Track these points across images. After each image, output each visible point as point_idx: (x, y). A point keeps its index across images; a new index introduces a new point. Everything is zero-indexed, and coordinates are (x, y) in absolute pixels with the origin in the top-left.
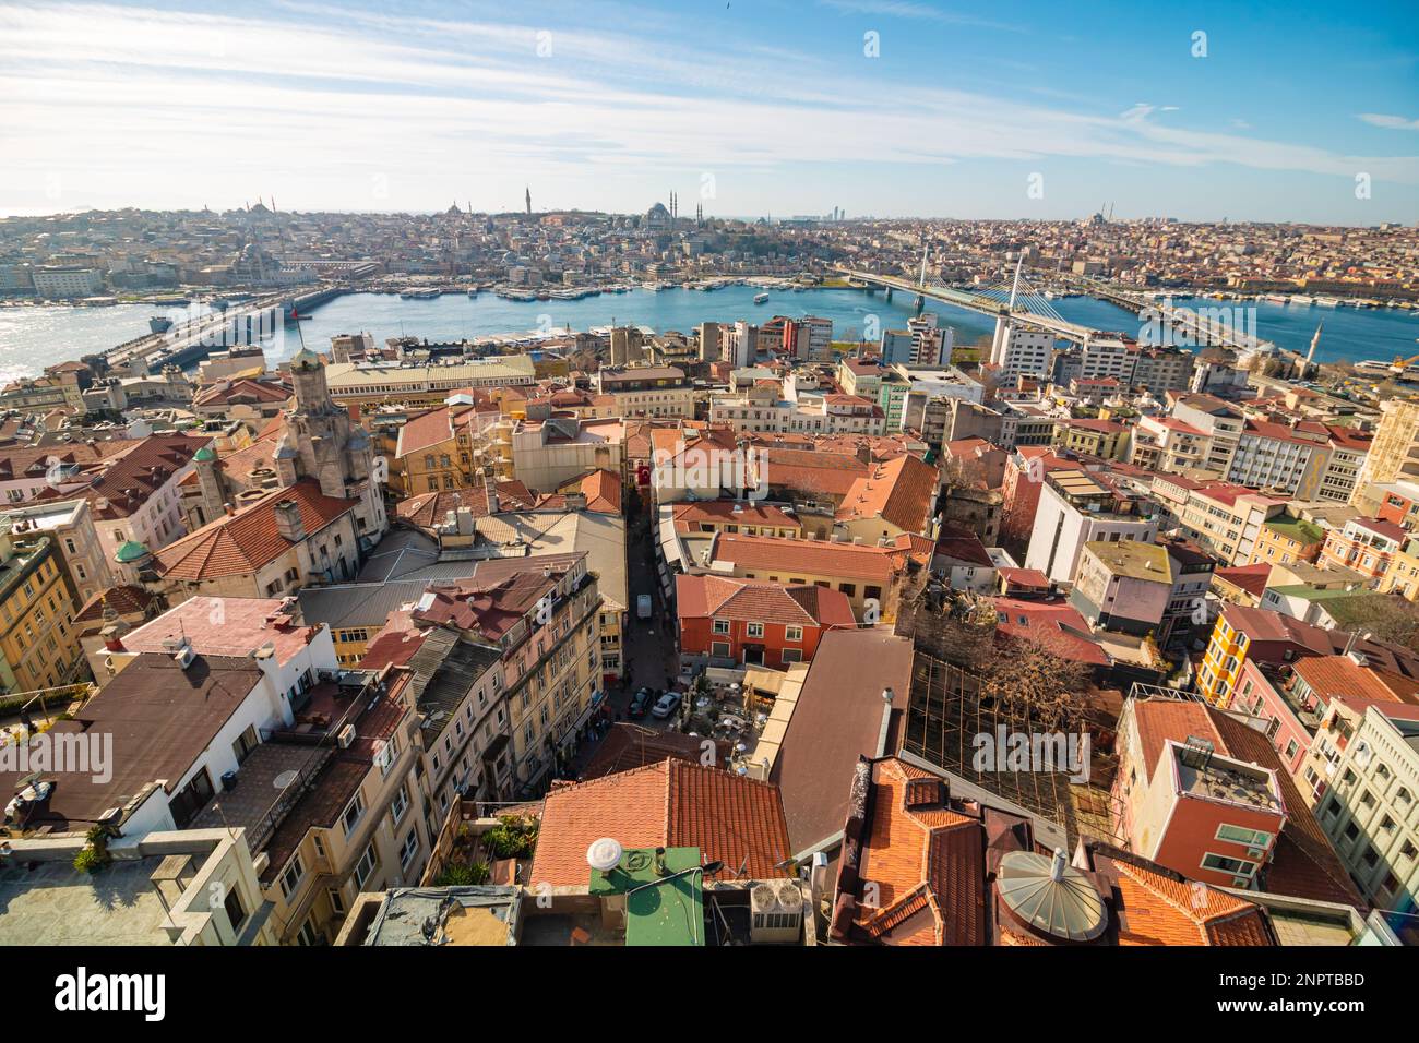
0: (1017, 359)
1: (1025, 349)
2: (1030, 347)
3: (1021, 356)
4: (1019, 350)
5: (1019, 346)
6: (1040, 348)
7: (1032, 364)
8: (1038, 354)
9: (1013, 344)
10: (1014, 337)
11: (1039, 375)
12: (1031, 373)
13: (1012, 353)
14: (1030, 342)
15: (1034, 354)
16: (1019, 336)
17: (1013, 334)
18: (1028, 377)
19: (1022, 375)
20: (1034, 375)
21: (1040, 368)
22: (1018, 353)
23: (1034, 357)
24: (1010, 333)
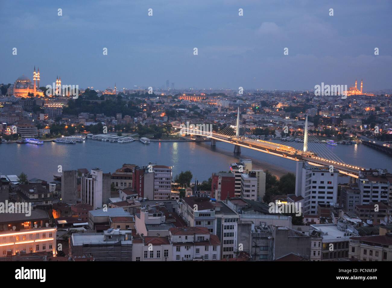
0: (314, 192)
1: (318, 184)
2: (322, 182)
3: (317, 190)
4: (314, 185)
5: (315, 182)
6: (329, 183)
7: (326, 195)
8: (329, 188)
9: (310, 181)
10: (310, 175)
11: (331, 204)
12: (326, 202)
13: (310, 187)
14: (322, 178)
15: (326, 188)
16: (314, 174)
17: (309, 173)
18: (324, 206)
19: (319, 204)
20: (328, 204)
21: (331, 198)
22: (315, 187)
23: (326, 190)
24: (307, 172)
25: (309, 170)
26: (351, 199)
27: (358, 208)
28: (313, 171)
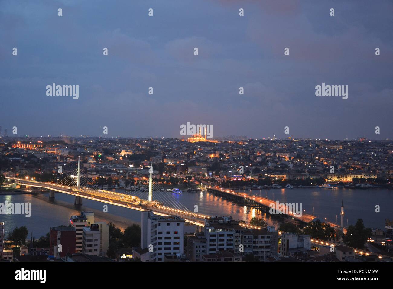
0: (160, 243)
1: (164, 235)
2: (168, 233)
3: (163, 241)
4: (160, 236)
5: (160, 233)
6: (175, 233)
7: (172, 246)
8: (175, 238)
9: (156, 232)
10: (156, 226)
11: (178, 255)
12: (172, 253)
13: (156, 239)
14: (168, 228)
15: (172, 238)
16: (159, 225)
17: (154, 224)
18: (171, 257)
19: (166, 256)
20: (175, 255)
21: (178, 249)
22: (160, 238)
23: (172, 241)
24: (152, 223)
25: (155, 221)
26: (198, 249)
27: (205, 258)
28: (158, 221)
